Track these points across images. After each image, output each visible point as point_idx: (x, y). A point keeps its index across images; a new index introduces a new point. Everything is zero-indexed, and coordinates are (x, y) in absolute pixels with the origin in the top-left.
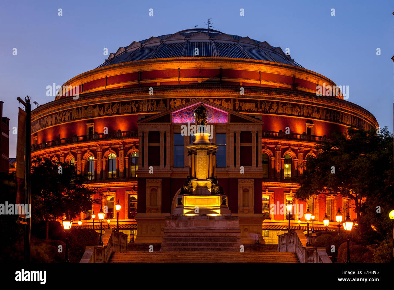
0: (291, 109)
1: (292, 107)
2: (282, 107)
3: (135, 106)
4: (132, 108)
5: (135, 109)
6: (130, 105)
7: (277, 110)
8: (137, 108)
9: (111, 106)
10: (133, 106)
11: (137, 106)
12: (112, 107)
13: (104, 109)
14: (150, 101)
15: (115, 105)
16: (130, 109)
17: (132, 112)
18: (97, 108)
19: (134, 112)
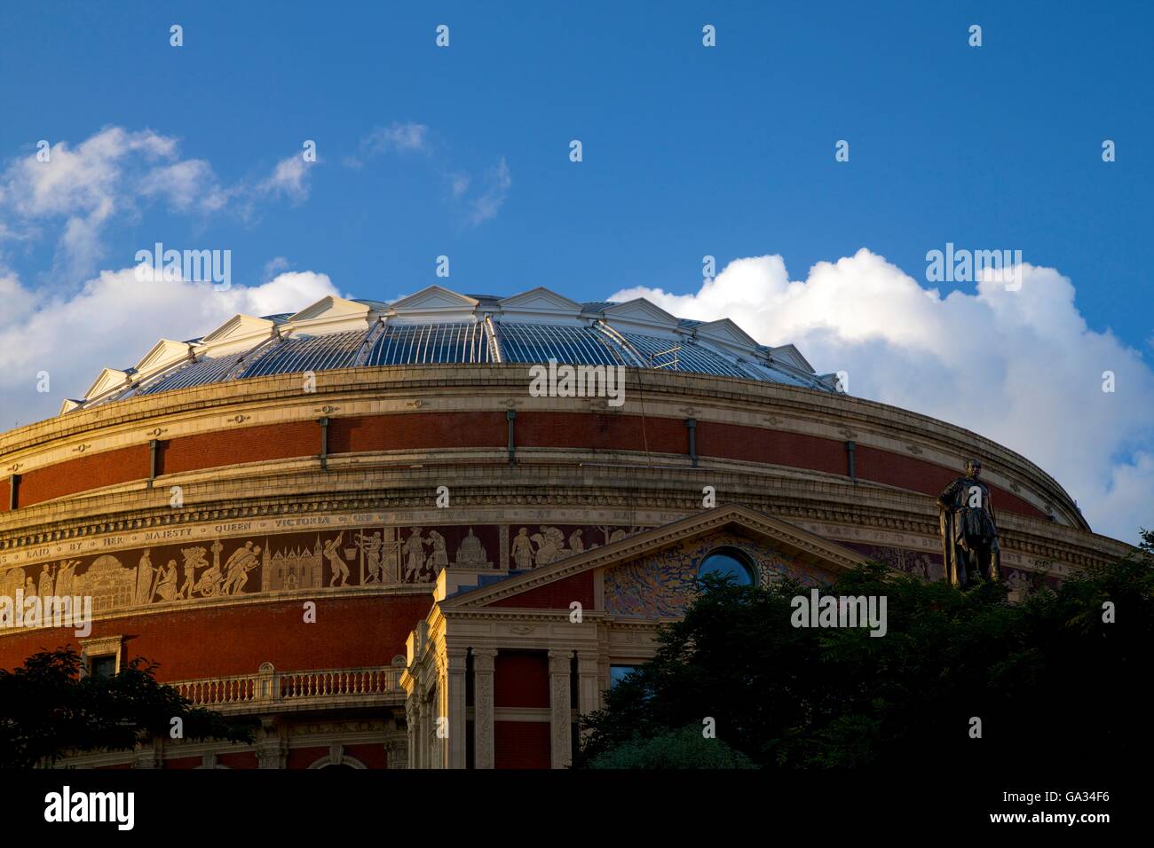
3: (342, 556)
4: (327, 564)
5: (339, 567)
6: (318, 554)
8: (353, 565)
10: (333, 556)
11: (350, 554)
12: (223, 561)
14: (416, 533)
16: (319, 571)
17: (326, 584)
18: (145, 563)
19: (338, 583)
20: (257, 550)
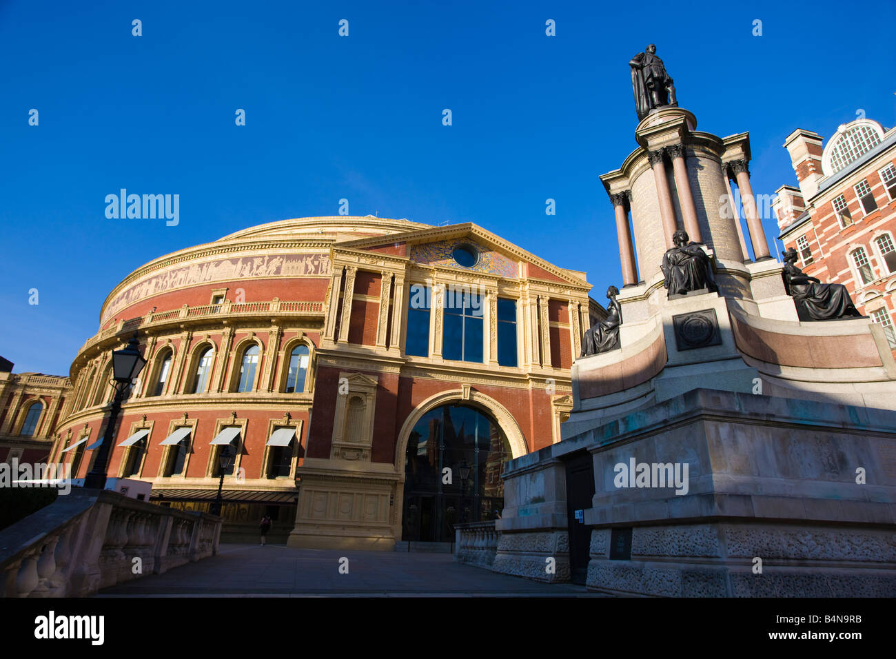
3: (313, 263)
4: (307, 266)
5: (311, 267)
6: (304, 262)
8: (317, 267)
9: (266, 262)
10: (309, 263)
11: (316, 263)
13: (252, 265)
15: (275, 260)
16: (303, 268)
17: (305, 273)
18: (240, 263)
19: (310, 273)
20: (281, 259)
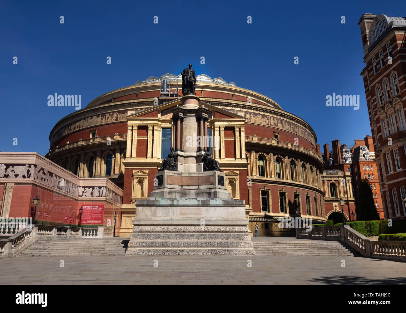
0: (261, 119)
1: (262, 118)
2: (254, 117)
7: (250, 119)
12: (112, 116)
15: (115, 114)
18: (100, 116)
